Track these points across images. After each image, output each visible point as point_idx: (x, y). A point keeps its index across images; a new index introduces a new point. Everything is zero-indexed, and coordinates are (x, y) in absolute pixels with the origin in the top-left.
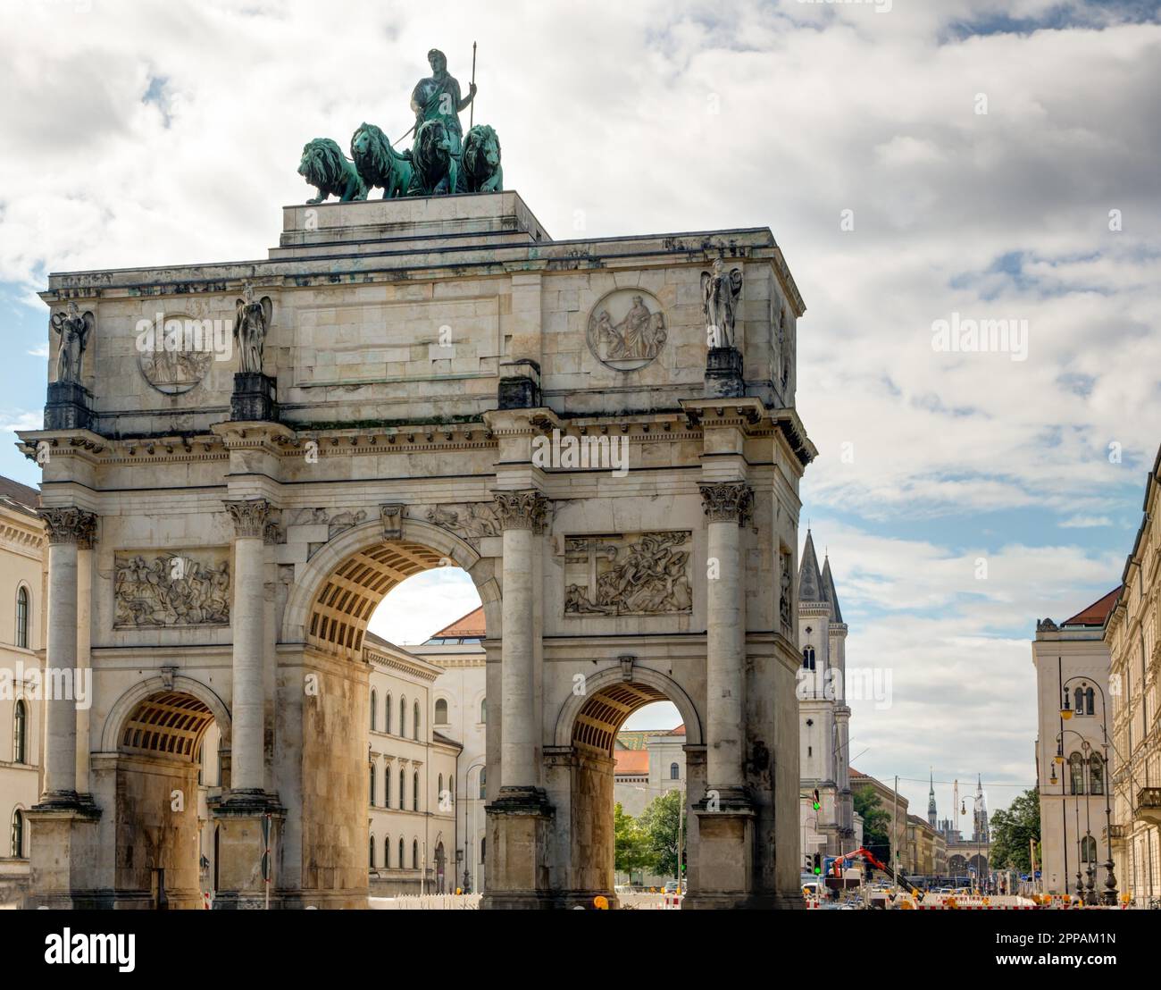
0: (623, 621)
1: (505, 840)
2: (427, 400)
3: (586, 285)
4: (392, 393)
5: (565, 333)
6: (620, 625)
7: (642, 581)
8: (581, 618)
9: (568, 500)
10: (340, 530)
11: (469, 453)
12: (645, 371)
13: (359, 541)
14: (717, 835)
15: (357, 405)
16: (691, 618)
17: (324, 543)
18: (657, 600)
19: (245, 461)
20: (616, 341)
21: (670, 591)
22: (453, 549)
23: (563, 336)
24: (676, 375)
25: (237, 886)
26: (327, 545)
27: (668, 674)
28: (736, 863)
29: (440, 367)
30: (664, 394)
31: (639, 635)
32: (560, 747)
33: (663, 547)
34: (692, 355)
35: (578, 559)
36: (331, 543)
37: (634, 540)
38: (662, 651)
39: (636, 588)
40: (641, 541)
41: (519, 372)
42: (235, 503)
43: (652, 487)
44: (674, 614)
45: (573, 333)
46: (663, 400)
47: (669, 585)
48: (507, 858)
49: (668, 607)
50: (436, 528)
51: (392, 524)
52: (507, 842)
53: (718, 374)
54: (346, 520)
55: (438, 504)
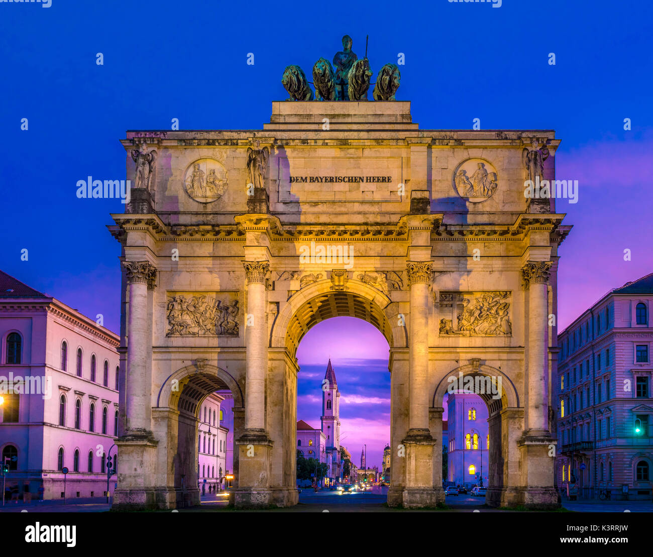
0: (473, 339)
1: (415, 459)
2: (360, 213)
3: (452, 155)
4: (338, 209)
5: (440, 180)
6: (471, 342)
7: (483, 318)
8: (449, 337)
9: (442, 272)
10: (307, 284)
11: (385, 243)
12: (485, 204)
13: (318, 291)
14: (538, 456)
15: (318, 214)
16: (511, 338)
17: (297, 291)
18: (493, 328)
19: (256, 239)
20: (469, 186)
21: (499, 324)
22: (375, 297)
23: (438, 182)
24: (503, 206)
25: (251, 485)
26: (299, 292)
27: (498, 368)
28: (549, 472)
29: (367, 195)
30: (497, 216)
31: (482, 347)
32: (437, 408)
33: (494, 300)
34: (512, 196)
35: (446, 305)
36: (302, 291)
37: (478, 295)
38: (495, 356)
39: (480, 322)
40: (482, 297)
41: (423, 195)
42: (250, 263)
43: (490, 266)
44: (502, 337)
45: (444, 180)
46: (496, 219)
47: (499, 320)
48: (416, 469)
49: (498, 332)
50: (365, 284)
51: (339, 281)
52: (416, 460)
53: (539, 202)
54: (310, 279)
55: (365, 271)
